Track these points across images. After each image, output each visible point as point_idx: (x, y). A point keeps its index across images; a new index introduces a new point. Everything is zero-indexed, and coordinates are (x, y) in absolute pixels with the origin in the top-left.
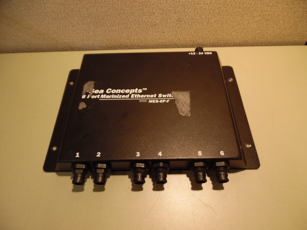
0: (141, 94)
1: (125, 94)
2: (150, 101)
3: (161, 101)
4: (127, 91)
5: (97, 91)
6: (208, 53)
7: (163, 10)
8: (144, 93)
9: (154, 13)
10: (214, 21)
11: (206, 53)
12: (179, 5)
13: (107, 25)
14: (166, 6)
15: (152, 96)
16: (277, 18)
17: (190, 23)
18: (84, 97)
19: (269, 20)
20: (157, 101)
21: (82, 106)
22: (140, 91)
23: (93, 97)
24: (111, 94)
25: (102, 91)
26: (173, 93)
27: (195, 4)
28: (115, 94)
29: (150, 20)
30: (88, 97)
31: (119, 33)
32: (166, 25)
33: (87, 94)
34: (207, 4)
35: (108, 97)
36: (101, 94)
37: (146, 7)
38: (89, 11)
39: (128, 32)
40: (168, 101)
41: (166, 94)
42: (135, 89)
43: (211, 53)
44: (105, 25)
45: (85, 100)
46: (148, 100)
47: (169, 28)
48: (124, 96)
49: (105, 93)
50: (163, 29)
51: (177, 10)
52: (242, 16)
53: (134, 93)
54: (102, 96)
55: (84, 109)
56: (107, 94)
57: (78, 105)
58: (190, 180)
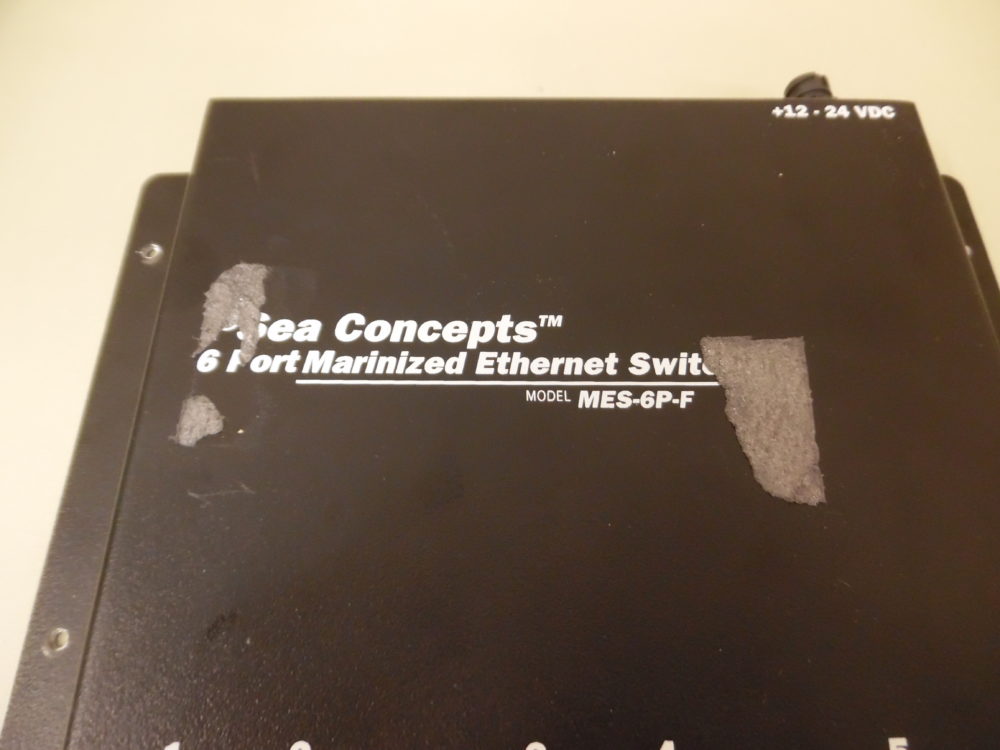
0: (530, 351)
1: (445, 350)
2: (586, 400)
3: (646, 401)
4: (455, 330)
5: (281, 330)
6: (875, 113)
8: (546, 345)
11: (861, 113)
15: (593, 365)
18: (207, 362)
20: (625, 401)
21: (199, 420)
22: (527, 332)
23: (264, 364)
24: (361, 348)
25: (311, 329)
26: (711, 345)
28: (388, 348)
30: (232, 367)
33: (227, 343)
35: (348, 364)
36: (304, 348)
40: (685, 400)
41: (673, 354)
42: (496, 319)
43: (888, 113)
45: (217, 386)
46: (574, 393)
48: (435, 365)
49: (327, 342)
53: (494, 345)
54: (318, 362)
55: (206, 441)
56: (343, 349)
57: (174, 417)
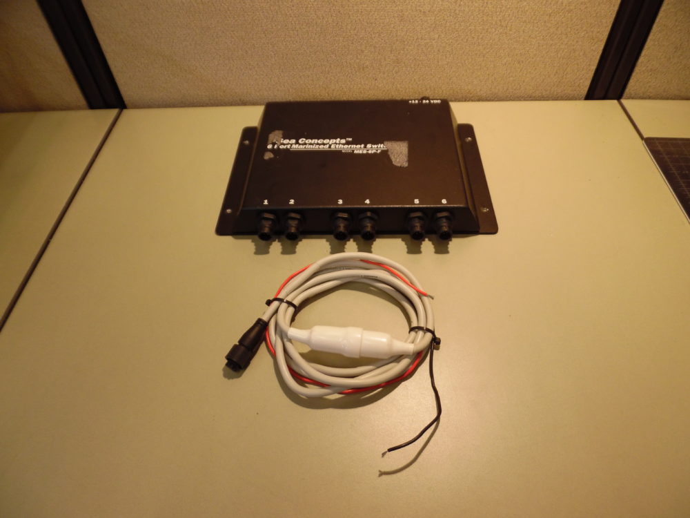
0: (344, 144)
1: (324, 144)
2: (355, 152)
3: (370, 152)
4: (326, 141)
5: (286, 141)
6: (435, 101)
7: (375, 47)
8: (348, 143)
9: (362, 51)
10: (446, 63)
11: (432, 101)
12: (397, 40)
13: (297, 68)
14: (379, 41)
15: (358, 146)
16: (534, 60)
17: (412, 66)
18: (270, 147)
19: (523, 62)
20: (365, 152)
21: (268, 156)
22: (343, 141)
23: (281, 147)
24: (305, 144)
25: (294, 141)
26: (386, 143)
27: (417, 39)
28: (311, 144)
29: (358, 61)
30: (276, 147)
31: (313, 80)
32: (379, 69)
33: (274, 144)
34: (434, 40)
35: (301, 146)
36: (291, 145)
37: (353, 43)
38: (276, 48)
39: (326, 78)
40: (379, 152)
41: (377, 144)
42: (336, 139)
43: (439, 101)
44: (295, 67)
45: (273, 151)
46: (353, 151)
47: (384, 73)
48: (322, 147)
49: (297, 143)
50: (375, 74)
51: (394, 48)
52: (484, 56)
53: (336, 143)
54: (294, 146)
55: (270, 159)
56: (300, 144)
57: (263, 155)
58: (406, 244)
